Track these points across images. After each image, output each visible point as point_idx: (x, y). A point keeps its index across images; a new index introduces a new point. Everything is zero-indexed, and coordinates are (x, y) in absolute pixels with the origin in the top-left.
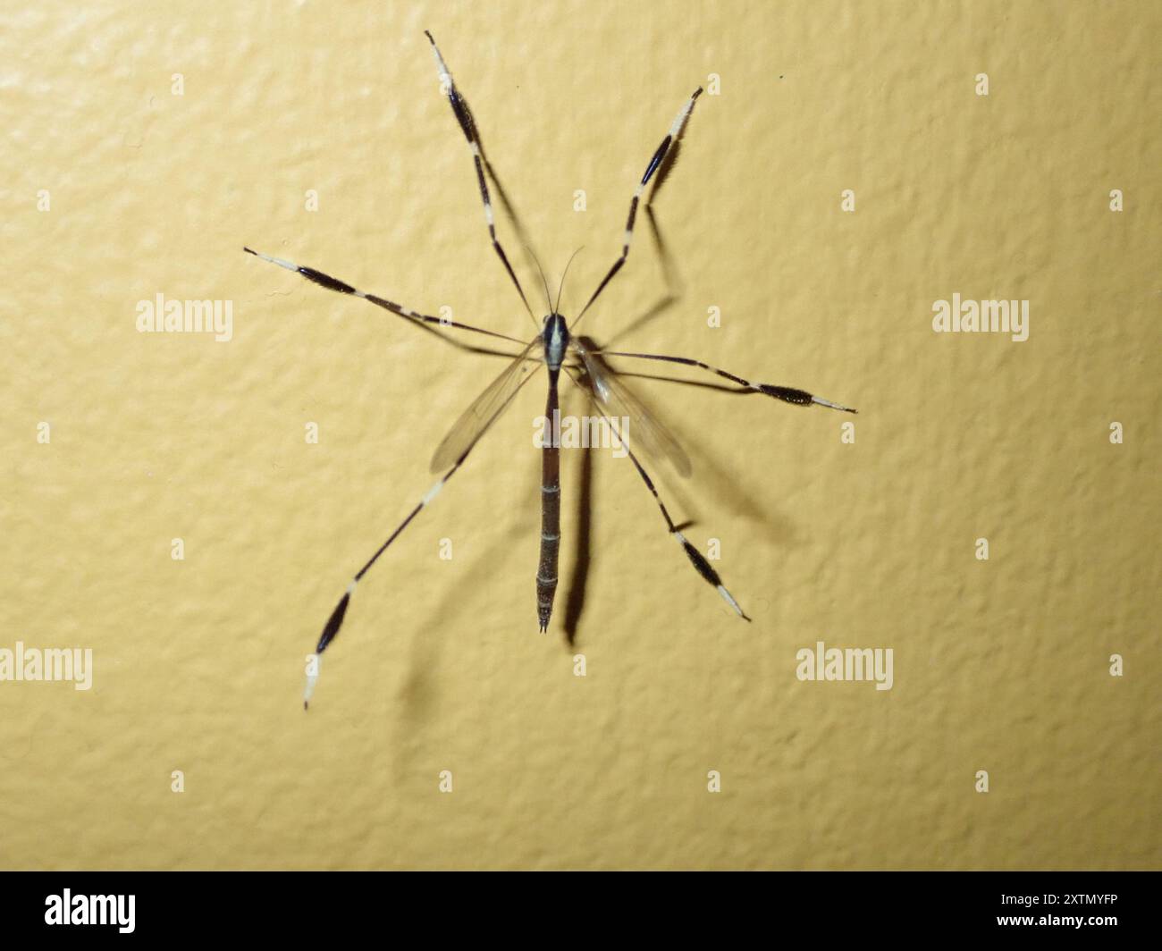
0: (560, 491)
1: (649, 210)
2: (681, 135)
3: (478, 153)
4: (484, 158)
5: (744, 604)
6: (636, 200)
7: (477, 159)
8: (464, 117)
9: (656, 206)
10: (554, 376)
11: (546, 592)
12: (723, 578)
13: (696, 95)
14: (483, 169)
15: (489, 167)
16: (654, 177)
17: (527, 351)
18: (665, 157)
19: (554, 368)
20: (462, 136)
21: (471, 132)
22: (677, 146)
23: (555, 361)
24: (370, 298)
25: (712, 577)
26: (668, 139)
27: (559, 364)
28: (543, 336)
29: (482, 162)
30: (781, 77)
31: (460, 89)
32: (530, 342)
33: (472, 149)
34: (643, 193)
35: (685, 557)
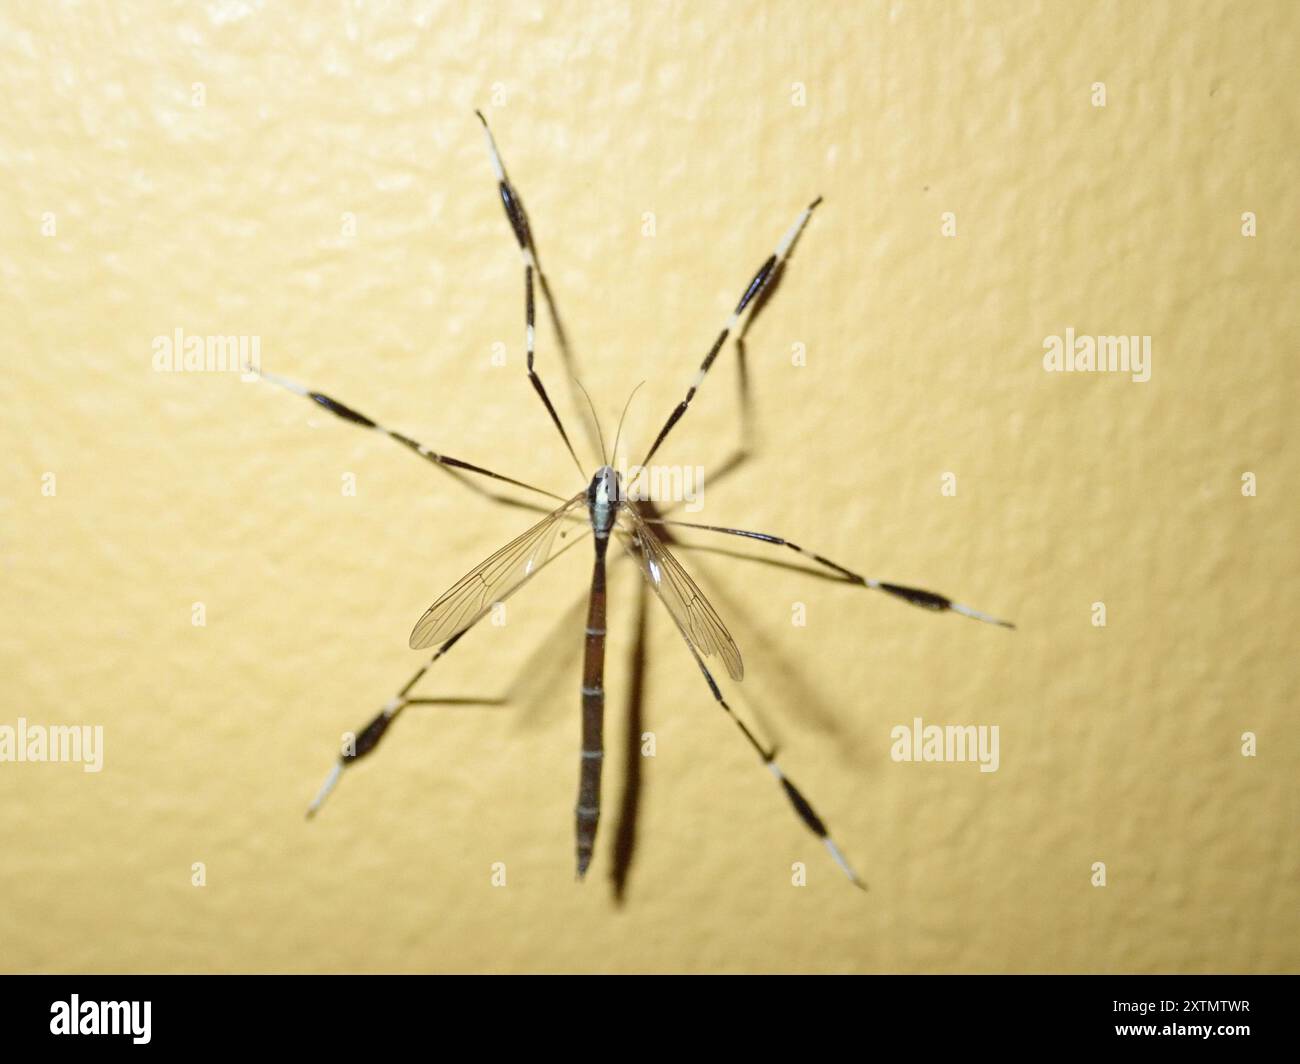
0: (603, 694)
1: (740, 345)
2: (788, 255)
3: (532, 263)
4: (538, 268)
5: (859, 865)
6: (725, 334)
7: (529, 271)
8: (517, 219)
9: (749, 340)
10: (601, 546)
11: (587, 827)
12: (832, 827)
13: (813, 206)
14: (535, 282)
15: (543, 280)
16: (752, 304)
17: (564, 509)
18: (768, 281)
19: (602, 536)
20: (514, 243)
21: (524, 236)
22: (782, 266)
23: (601, 527)
24: (396, 436)
25: (816, 826)
26: (773, 259)
27: (608, 530)
28: (587, 493)
29: (535, 274)
30: (926, 189)
31: (515, 183)
32: (569, 498)
33: (524, 258)
34: (736, 325)
35: (782, 799)
